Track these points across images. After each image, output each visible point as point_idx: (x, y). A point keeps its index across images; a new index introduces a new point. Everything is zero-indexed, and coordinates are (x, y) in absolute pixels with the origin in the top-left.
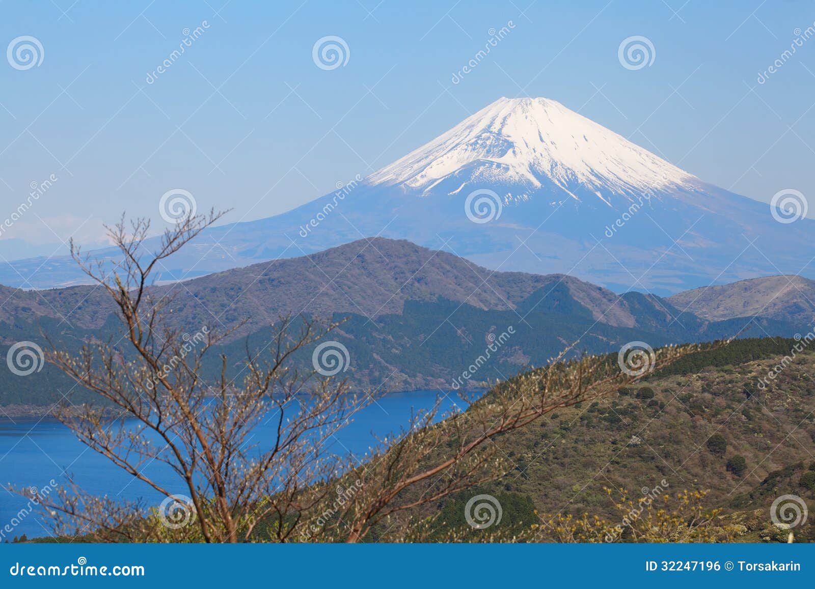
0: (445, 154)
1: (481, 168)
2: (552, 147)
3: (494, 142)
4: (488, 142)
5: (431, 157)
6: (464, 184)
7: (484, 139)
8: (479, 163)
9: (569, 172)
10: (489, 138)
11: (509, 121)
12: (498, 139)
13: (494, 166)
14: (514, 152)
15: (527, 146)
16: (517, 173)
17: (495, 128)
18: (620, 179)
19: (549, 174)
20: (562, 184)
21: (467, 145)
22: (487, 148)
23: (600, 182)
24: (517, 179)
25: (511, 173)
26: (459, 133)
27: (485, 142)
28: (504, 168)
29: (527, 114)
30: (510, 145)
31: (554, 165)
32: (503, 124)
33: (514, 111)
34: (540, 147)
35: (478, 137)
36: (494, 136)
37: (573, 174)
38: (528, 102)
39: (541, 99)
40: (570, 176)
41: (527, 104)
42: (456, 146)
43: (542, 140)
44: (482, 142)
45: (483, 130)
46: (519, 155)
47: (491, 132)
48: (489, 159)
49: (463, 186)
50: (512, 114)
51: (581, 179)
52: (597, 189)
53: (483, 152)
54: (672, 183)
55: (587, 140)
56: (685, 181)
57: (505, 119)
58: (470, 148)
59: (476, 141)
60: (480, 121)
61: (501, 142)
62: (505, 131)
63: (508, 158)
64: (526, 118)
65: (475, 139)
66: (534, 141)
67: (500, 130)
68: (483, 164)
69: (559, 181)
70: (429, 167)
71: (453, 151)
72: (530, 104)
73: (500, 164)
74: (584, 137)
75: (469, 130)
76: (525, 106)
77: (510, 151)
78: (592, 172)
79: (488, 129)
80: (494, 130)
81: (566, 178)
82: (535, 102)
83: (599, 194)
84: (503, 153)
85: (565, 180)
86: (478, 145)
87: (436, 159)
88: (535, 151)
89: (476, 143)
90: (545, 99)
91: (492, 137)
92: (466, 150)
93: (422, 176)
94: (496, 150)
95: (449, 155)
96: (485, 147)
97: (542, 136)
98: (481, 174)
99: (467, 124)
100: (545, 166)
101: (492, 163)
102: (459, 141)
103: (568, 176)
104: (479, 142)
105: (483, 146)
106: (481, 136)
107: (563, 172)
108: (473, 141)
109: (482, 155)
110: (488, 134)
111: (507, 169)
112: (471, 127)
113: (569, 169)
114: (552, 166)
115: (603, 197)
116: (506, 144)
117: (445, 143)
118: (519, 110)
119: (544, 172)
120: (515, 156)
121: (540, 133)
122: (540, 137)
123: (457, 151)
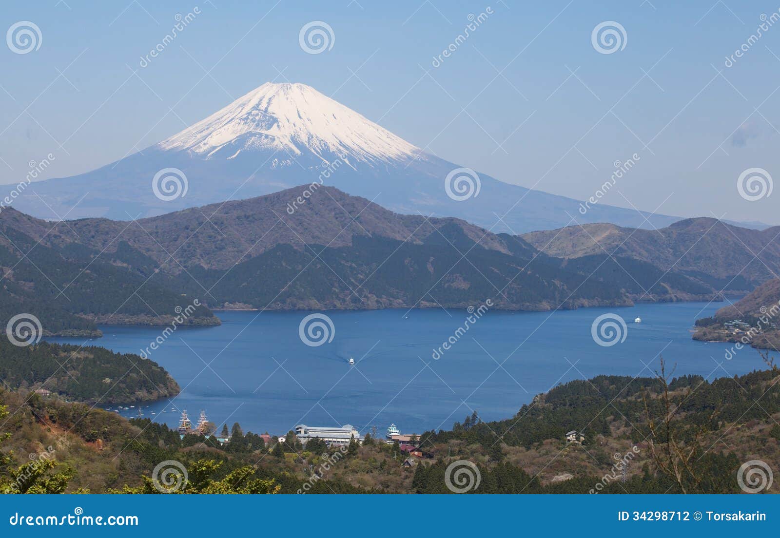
0: (222, 127)
1: (253, 138)
2: (307, 122)
3: (262, 117)
4: (257, 118)
5: (211, 129)
6: (240, 151)
7: (254, 115)
8: (251, 134)
9: (322, 143)
10: (257, 115)
11: (273, 101)
12: (265, 116)
13: (263, 137)
14: (278, 126)
15: (289, 122)
16: (282, 143)
17: (263, 106)
18: (363, 150)
19: (307, 144)
20: (318, 152)
21: (240, 120)
22: (256, 122)
23: (347, 151)
24: (282, 147)
25: (276, 143)
26: (234, 110)
27: (254, 118)
28: (271, 139)
29: (288, 96)
30: (275, 120)
31: (310, 137)
32: (269, 103)
33: (277, 93)
34: (299, 122)
35: (249, 114)
36: (262, 113)
37: (326, 145)
38: (289, 87)
39: (299, 84)
40: (323, 146)
41: (287, 88)
42: (232, 120)
43: (300, 117)
44: (252, 117)
45: (253, 108)
46: (282, 129)
47: (259, 110)
48: (258, 131)
49: (238, 152)
50: (276, 96)
51: (333, 149)
53: (253, 125)
54: (403, 153)
55: (335, 118)
56: (414, 152)
57: (270, 100)
58: (242, 122)
60: (250, 100)
61: (267, 118)
62: (270, 109)
63: (274, 131)
64: (287, 99)
65: (246, 116)
66: (294, 118)
67: (267, 109)
68: (254, 135)
69: (315, 149)
70: (210, 136)
71: (229, 124)
72: (290, 88)
73: (268, 135)
74: (333, 115)
75: (241, 108)
76: (286, 90)
77: (275, 125)
78: (341, 144)
79: (256, 107)
80: (262, 108)
81: (320, 147)
82: (294, 86)
83: (346, 161)
84: (269, 127)
85: (319, 149)
86: (249, 120)
87: (215, 130)
88: (295, 126)
89: (247, 118)
90: (301, 84)
91: (260, 113)
92: (240, 124)
93: (204, 144)
94: (264, 124)
95: (226, 127)
96: (254, 122)
97: (300, 113)
98: (253, 143)
99: (240, 103)
100: (304, 138)
101: (261, 134)
102: (234, 116)
103: (321, 146)
104: (249, 117)
105: (253, 121)
106: (251, 112)
107: (318, 143)
109: (253, 127)
110: (257, 112)
111: (273, 140)
112: (243, 105)
113: (322, 140)
114: (309, 138)
115: (350, 162)
116: (271, 119)
117: (222, 118)
118: (282, 93)
119: (303, 143)
120: (279, 129)
121: (298, 111)
122: (299, 114)
123: (232, 124)
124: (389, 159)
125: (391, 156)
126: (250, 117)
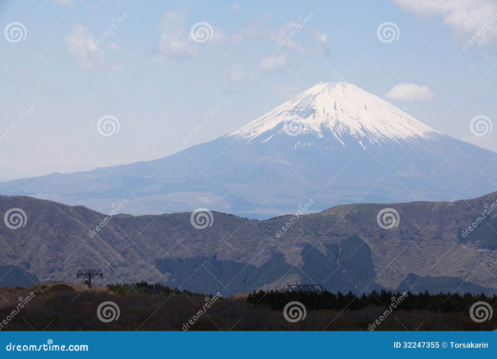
2: (340, 113)
3: (304, 110)
4: (301, 110)
5: (265, 120)
6: (272, 136)
7: (299, 108)
9: (346, 128)
10: (302, 107)
11: (318, 97)
12: (307, 108)
14: (314, 116)
15: (324, 112)
16: (310, 129)
19: (332, 130)
20: (339, 136)
21: (288, 112)
22: (300, 113)
23: (365, 135)
24: (308, 132)
27: (299, 110)
30: (313, 111)
33: (323, 91)
34: (332, 113)
35: (296, 107)
36: (306, 106)
37: (348, 130)
38: (334, 85)
39: (343, 83)
42: (282, 112)
43: (335, 108)
46: (316, 118)
50: (322, 92)
51: (353, 132)
52: (360, 138)
54: (416, 135)
55: (366, 108)
56: (425, 133)
57: (316, 96)
58: (290, 114)
59: (294, 109)
61: (308, 110)
62: (313, 103)
63: (308, 120)
64: (329, 95)
66: (330, 109)
67: (310, 103)
69: (337, 134)
76: (331, 87)
77: (312, 115)
78: (363, 129)
81: (342, 132)
82: (339, 85)
83: (360, 143)
84: (307, 116)
85: (341, 133)
86: (295, 112)
88: (328, 115)
89: (294, 110)
92: (287, 115)
94: (304, 114)
100: (332, 124)
102: (285, 109)
103: (344, 131)
105: (298, 112)
107: (343, 127)
108: (292, 109)
112: (294, 101)
113: (346, 126)
114: (336, 124)
115: (363, 144)
116: (311, 111)
118: (326, 90)
119: (329, 129)
120: (314, 118)
121: (335, 103)
122: (335, 106)
123: (282, 116)
124: (401, 140)
125: (403, 137)
126: (296, 110)
